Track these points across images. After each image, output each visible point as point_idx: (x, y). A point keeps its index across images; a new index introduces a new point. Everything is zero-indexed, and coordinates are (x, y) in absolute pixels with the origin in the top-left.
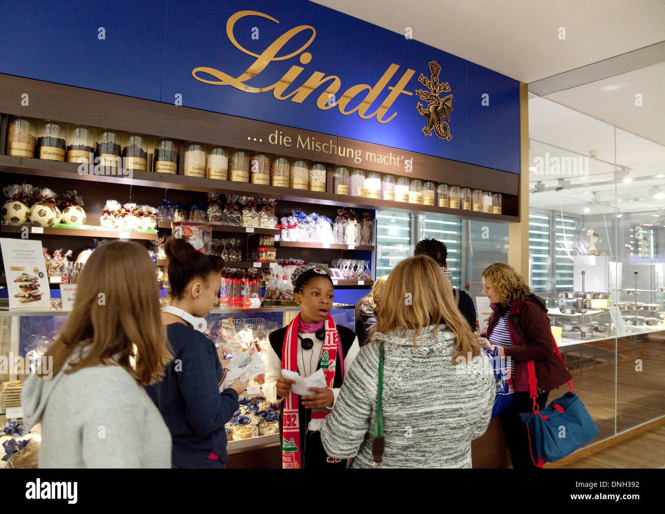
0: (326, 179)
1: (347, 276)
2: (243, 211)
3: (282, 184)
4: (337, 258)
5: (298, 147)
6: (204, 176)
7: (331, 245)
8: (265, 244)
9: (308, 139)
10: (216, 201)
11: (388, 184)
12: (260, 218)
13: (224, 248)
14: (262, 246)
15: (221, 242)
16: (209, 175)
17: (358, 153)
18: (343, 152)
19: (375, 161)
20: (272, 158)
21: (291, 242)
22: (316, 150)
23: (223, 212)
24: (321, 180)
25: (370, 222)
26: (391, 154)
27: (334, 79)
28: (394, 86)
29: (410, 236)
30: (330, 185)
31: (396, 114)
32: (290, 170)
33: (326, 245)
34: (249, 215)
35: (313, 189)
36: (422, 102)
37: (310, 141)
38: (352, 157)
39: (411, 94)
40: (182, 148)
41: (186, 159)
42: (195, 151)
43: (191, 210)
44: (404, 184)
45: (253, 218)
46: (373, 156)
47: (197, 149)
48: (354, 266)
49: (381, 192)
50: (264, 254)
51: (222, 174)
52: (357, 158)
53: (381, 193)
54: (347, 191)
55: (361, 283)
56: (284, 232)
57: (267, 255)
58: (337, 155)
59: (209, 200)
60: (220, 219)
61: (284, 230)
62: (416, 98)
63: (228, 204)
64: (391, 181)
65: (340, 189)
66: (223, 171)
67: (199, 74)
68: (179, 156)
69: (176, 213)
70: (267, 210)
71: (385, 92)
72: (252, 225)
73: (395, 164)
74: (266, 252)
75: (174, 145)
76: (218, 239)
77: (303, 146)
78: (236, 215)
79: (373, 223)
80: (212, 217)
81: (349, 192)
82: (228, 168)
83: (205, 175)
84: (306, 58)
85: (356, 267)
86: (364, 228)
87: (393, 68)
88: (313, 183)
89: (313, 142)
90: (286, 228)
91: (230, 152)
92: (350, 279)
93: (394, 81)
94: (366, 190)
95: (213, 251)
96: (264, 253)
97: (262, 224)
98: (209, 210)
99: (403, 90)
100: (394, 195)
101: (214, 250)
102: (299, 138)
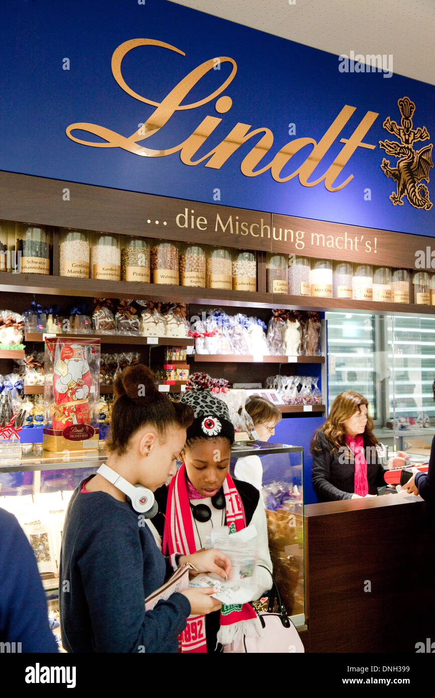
0: (257, 272)
1: (288, 400)
2: (143, 315)
3: (196, 282)
4: (274, 374)
5: (216, 230)
6: (88, 276)
7: (264, 357)
8: (174, 359)
9: (230, 219)
10: (105, 302)
11: (343, 276)
12: (166, 323)
13: (117, 366)
14: (171, 362)
15: (113, 359)
16: (95, 274)
17: (300, 235)
18: (279, 235)
19: (324, 245)
20: (182, 246)
21: (210, 356)
22: (242, 233)
23: (114, 318)
24: (249, 274)
25: (318, 324)
26: (346, 234)
27: (264, 133)
28: (348, 138)
29: (374, 339)
30: (262, 281)
31: (352, 177)
32: (207, 262)
33: (258, 358)
34: (152, 319)
35: (240, 288)
36: (388, 157)
37: (233, 221)
38: (292, 241)
39: (373, 147)
40: (55, 237)
41: (61, 253)
42: (74, 242)
43: (71, 315)
44: (366, 274)
45: (156, 323)
46: (321, 238)
47: (76, 239)
48: (297, 385)
49: (333, 287)
50: (173, 373)
51: (113, 272)
52: (298, 242)
53: (333, 289)
54: (287, 288)
55: (308, 409)
56: (199, 341)
57: (176, 374)
58: (270, 239)
59: (95, 302)
60: (111, 327)
61: (199, 338)
62: (380, 153)
63: (121, 306)
64: (346, 272)
65: (277, 287)
66: (114, 268)
67: (76, 133)
68: (53, 248)
69: (50, 320)
70: (175, 312)
71: (337, 147)
72: (155, 334)
73: (352, 249)
74: (175, 370)
75: (44, 235)
76: (109, 354)
77: (224, 229)
78: (133, 321)
79: (322, 325)
80: (100, 324)
81: (289, 290)
82: (121, 263)
83: (90, 273)
84: (225, 105)
85: (300, 387)
86: (309, 332)
87: (348, 112)
88: (239, 279)
89: (237, 223)
90: (203, 336)
91: (123, 240)
92: (292, 403)
93: (348, 131)
94: (312, 285)
95: (103, 371)
96: (173, 371)
97: (169, 332)
98: (96, 315)
99: (361, 142)
100: (351, 291)
101: (104, 369)
102: (218, 218)
